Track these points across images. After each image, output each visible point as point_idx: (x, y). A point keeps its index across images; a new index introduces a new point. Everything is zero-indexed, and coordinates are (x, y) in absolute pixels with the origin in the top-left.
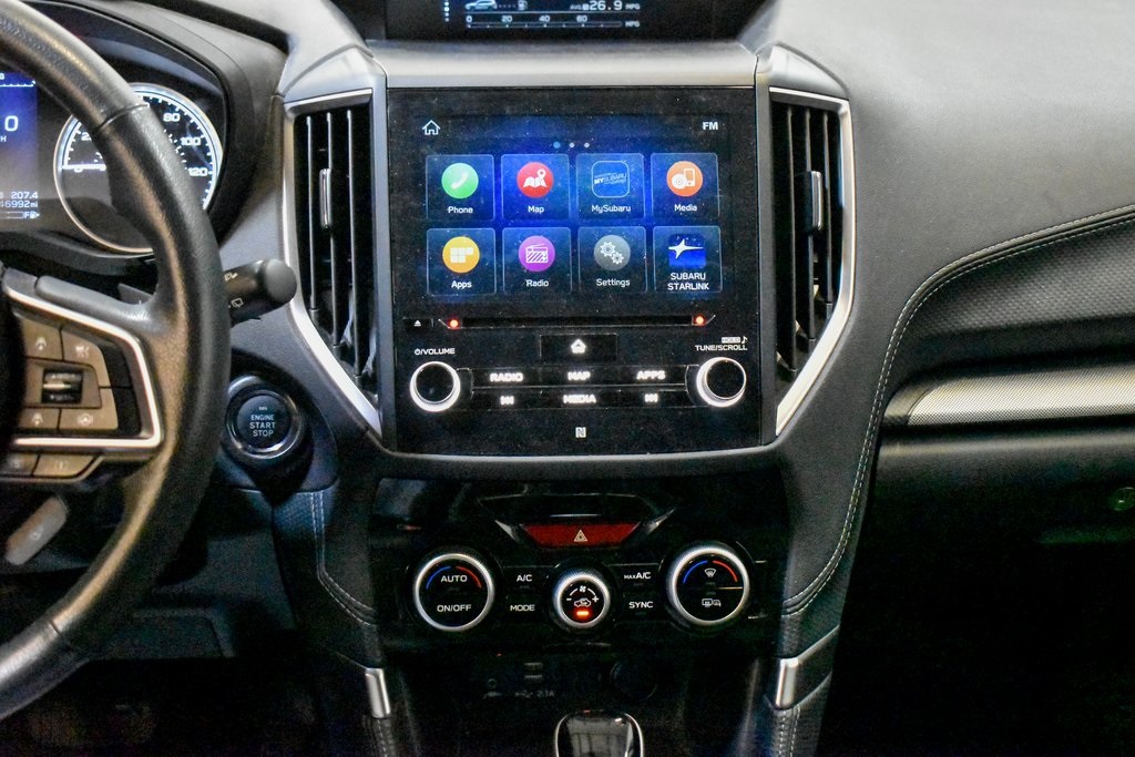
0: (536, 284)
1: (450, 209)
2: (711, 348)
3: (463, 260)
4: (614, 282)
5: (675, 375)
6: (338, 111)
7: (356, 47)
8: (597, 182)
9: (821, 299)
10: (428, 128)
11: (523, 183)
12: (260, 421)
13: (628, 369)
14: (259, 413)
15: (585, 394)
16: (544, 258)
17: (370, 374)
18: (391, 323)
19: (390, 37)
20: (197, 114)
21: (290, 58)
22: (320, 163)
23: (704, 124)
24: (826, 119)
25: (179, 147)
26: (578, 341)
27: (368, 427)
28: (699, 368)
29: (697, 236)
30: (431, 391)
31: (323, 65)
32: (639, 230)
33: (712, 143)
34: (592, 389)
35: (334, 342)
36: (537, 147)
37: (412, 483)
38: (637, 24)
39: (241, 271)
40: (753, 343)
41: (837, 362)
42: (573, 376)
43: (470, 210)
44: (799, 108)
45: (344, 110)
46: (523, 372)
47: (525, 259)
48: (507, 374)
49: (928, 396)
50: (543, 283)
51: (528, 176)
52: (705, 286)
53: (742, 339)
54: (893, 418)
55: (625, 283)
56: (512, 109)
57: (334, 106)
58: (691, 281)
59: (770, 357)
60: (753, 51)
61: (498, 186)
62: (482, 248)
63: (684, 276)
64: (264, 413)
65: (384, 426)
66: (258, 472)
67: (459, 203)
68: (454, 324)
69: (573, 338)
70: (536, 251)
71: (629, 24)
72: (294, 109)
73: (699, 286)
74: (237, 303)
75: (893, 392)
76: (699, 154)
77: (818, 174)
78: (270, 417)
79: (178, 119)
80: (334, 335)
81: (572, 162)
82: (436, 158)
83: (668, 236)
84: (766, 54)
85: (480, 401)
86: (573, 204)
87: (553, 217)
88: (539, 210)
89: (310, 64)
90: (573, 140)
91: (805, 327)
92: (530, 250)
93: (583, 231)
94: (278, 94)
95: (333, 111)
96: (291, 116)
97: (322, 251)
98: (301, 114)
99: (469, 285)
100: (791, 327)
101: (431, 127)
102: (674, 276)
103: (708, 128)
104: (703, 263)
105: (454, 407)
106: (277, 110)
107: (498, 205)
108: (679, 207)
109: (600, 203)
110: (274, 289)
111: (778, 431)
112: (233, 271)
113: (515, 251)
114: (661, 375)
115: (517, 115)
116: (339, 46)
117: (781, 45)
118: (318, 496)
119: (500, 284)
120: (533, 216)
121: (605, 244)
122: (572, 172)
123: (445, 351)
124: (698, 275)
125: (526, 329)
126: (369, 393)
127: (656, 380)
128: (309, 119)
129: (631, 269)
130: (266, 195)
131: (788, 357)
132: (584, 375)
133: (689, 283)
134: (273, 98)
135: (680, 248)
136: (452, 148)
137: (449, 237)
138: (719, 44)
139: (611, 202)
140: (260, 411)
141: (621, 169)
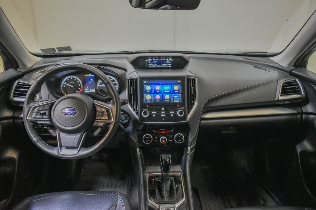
0: (158, 101)
2: (179, 109)
3: (149, 98)
4: (167, 101)
5: (175, 112)
6: (133, 80)
7: (135, 71)
8: (165, 88)
9: (193, 102)
10: (144, 82)
13: (169, 112)
17: (137, 112)
18: (140, 106)
19: (139, 68)
20: (115, 79)
21: (127, 72)
22: (131, 86)
23: (179, 81)
24: (194, 80)
27: (137, 119)
28: (178, 111)
29: (178, 95)
30: (145, 114)
31: (131, 74)
32: (171, 94)
33: (179, 83)
34: (165, 114)
35: (133, 108)
36: (158, 84)
37: (142, 126)
38: (170, 67)
39: (122, 100)
40: (185, 108)
41: (195, 110)
42: (162, 112)
43: (150, 92)
44: (190, 79)
46: (156, 112)
48: (154, 112)
51: (157, 88)
52: (179, 101)
53: (183, 108)
54: (202, 117)
55: (169, 101)
56: (155, 79)
59: (187, 110)
60: (185, 71)
61: (153, 89)
62: (151, 97)
63: (176, 100)
65: (139, 119)
66: (123, 124)
67: (148, 91)
68: (148, 106)
69: (162, 108)
70: (158, 97)
72: (128, 79)
74: (122, 104)
75: (202, 115)
76: (178, 85)
77: (193, 87)
78: (125, 117)
79: (113, 80)
82: (145, 85)
83: (174, 95)
85: (151, 116)
86: (162, 91)
87: (160, 93)
88: (158, 92)
89: (129, 74)
90: (162, 83)
91: (191, 106)
93: (164, 94)
97: (131, 97)
98: (129, 80)
99: (150, 101)
100: (189, 106)
102: (175, 100)
104: (178, 98)
105: (148, 116)
107: (153, 91)
108: (175, 91)
109: (166, 91)
110: (126, 102)
111: (188, 119)
113: (155, 97)
114: (173, 112)
116: (133, 71)
117: (188, 71)
118: (131, 127)
119: (153, 101)
121: (166, 96)
122: (162, 87)
123: (146, 109)
125: (157, 107)
126: (137, 115)
129: (170, 99)
130: (124, 90)
131: (189, 110)
132: (164, 112)
133: (177, 101)
134: (125, 78)
135: (176, 96)
136: (147, 84)
137: (147, 95)
138: (181, 70)
139: (167, 91)
140: (123, 117)
141: (168, 87)
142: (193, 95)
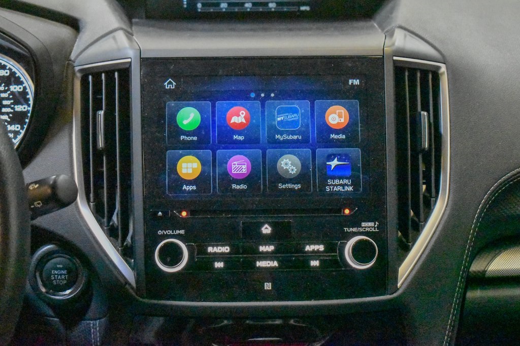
0: (238, 187)
1: (182, 137)
2: (355, 230)
3: (190, 171)
4: (290, 186)
5: (330, 248)
6: (110, 72)
7: (122, 29)
8: (279, 119)
9: (428, 195)
10: (168, 84)
11: (230, 121)
12: (58, 274)
13: (300, 244)
14: (57, 269)
15: (271, 260)
16: (244, 170)
17: (129, 245)
18: (142, 213)
19: (148, 17)
20: (20, 71)
21: (81, 34)
22: (98, 107)
23: (350, 81)
24: (430, 76)
25: (9, 92)
26: (266, 226)
27: (127, 282)
28: (346, 243)
29: (346, 155)
30: (168, 259)
31: (101, 41)
32: (307, 151)
33: (355, 93)
34: (275, 257)
35: (106, 224)
36: (240, 96)
37: (155, 319)
38: (307, 8)
39: (41, 182)
40: (382, 227)
41: (438, 238)
42: (262, 249)
43: (195, 138)
44: (413, 70)
45: (113, 72)
46: (229, 246)
47: (231, 170)
48: (219, 248)
49: (499, 257)
50: (243, 187)
51: (233, 116)
52: (350, 189)
53: (375, 224)
54: (475, 272)
55: (297, 187)
56: (224, 72)
57: (107, 69)
58: (341, 185)
59: (393, 234)
60: (383, 30)
61: (214, 121)
62: (203, 163)
63: (337, 182)
64: (61, 269)
65: (137, 282)
66: (58, 307)
67: (188, 133)
68: (184, 214)
69: (263, 224)
70: (239, 165)
71: (303, 8)
72: (81, 71)
73: (347, 188)
74: (38, 204)
75: (473, 257)
76: (347, 101)
77: (425, 113)
78: (64, 272)
79: (8, 74)
80: (105, 220)
81: (263, 106)
82: (173, 104)
83: (326, 155)
84: (391, 34)
85: (201, 263)
86: (264, 134)
87: (251, 142)
88: (241, 138)
89: (92, 40)
90: (263, 91)
91: (417, 214)
92: (235, 164)
93: (270, 152)
94: (70, 60)
95: (107, 73)
96: (79, 75)
97: (98, 164)
98: (85, 74)
99: (194, 188)
100: (407, 213)
101: (170, 83)
102: (330, 182)
103: (352, 83)
104: (349, 173)
105: (183, 269)
106: (70, 72)
107: (214, 136)
108: (333, 136)
109: (281, 133)
110: (62, 194)
111: (399, 285)
112: (36, 183)
113: (225, 165)
114: (321, 248)
115: (227, 76)
116: (111, 29)
117: (401, 27)
118: (96, 324)
119: (214, 187)
120: (237, 142)
121: (285, 160)
122: (263, 112)
123: (178, 232)
124: (346, 181)
125: (231, 217)
126: (128, 259)
127: (318, 251)
128: (90, 77)
129: (301, 178)
130: (60, 129)
131: (405, 234)
132: (271, 248)
134: (67, 63)
135: (334, 163)
136: (183, 97)
137: (182, 156)
138: (361, 24)
139: (289, 133)
140: (58, 268)
141: (295, 111)
142: (427, 155)
